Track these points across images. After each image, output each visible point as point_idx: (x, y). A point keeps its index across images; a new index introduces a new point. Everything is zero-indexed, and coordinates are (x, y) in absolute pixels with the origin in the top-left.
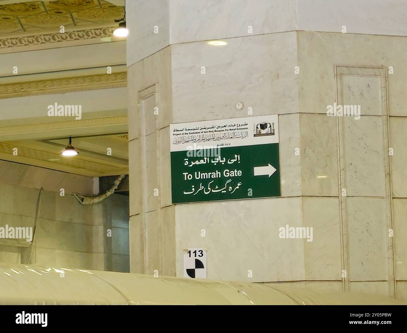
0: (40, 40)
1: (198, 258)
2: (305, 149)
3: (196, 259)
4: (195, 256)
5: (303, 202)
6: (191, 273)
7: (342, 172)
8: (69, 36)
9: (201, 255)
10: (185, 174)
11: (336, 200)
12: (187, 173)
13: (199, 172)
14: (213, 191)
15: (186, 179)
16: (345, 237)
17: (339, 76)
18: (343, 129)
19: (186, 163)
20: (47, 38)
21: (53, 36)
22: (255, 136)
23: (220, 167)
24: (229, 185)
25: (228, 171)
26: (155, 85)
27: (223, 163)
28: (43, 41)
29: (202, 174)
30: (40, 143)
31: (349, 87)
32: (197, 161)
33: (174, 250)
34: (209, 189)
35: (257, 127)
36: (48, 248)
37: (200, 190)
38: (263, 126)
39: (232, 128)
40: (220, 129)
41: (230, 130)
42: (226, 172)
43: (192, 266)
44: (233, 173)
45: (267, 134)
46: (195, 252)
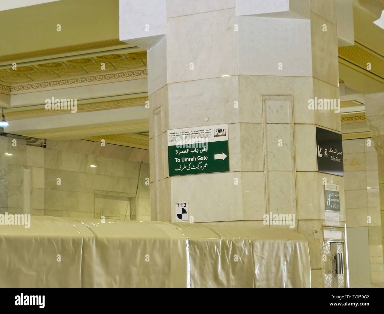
0: (125, 75)
1: (183, 207)
2: (243, 144)
3: (182, 208)
4: (182, 206)
5: (242, 175)
6: (180, 216)
7: (266, 157)
8: (143, 72)
9: (185, 206)
10: (176, 159)
11: (262, 173)
12: (177, 158)
13: (184, 158)
14: (192, 169)
15: (176, 162)
16: (267, 195)
17: (264, 101)
18: (266, 132)
19: (177, 153)
20: (129, 73)
21: (133, 72)
22: (215, 136)
23: (196, 155)
24: (200, 165)
25: (200, 157)
26: (160, 107)
27: (197, 153)
28: (128, 75)
29: (185, 159)
30: (137, 135)
31: (270, 107)
32: (183, 151)
33: (170, 203)
34: (190, 167)
35: (216, 131)
36: (146, 198)
37: (184, 168)
38: (220, 131)
39: (202, 132)
40: (195, 133)
41: (201, 133)
42: (199, 157)
43: (180, 212)
44: (203, 158)
45: (221, 135)
46: (182, 204)
